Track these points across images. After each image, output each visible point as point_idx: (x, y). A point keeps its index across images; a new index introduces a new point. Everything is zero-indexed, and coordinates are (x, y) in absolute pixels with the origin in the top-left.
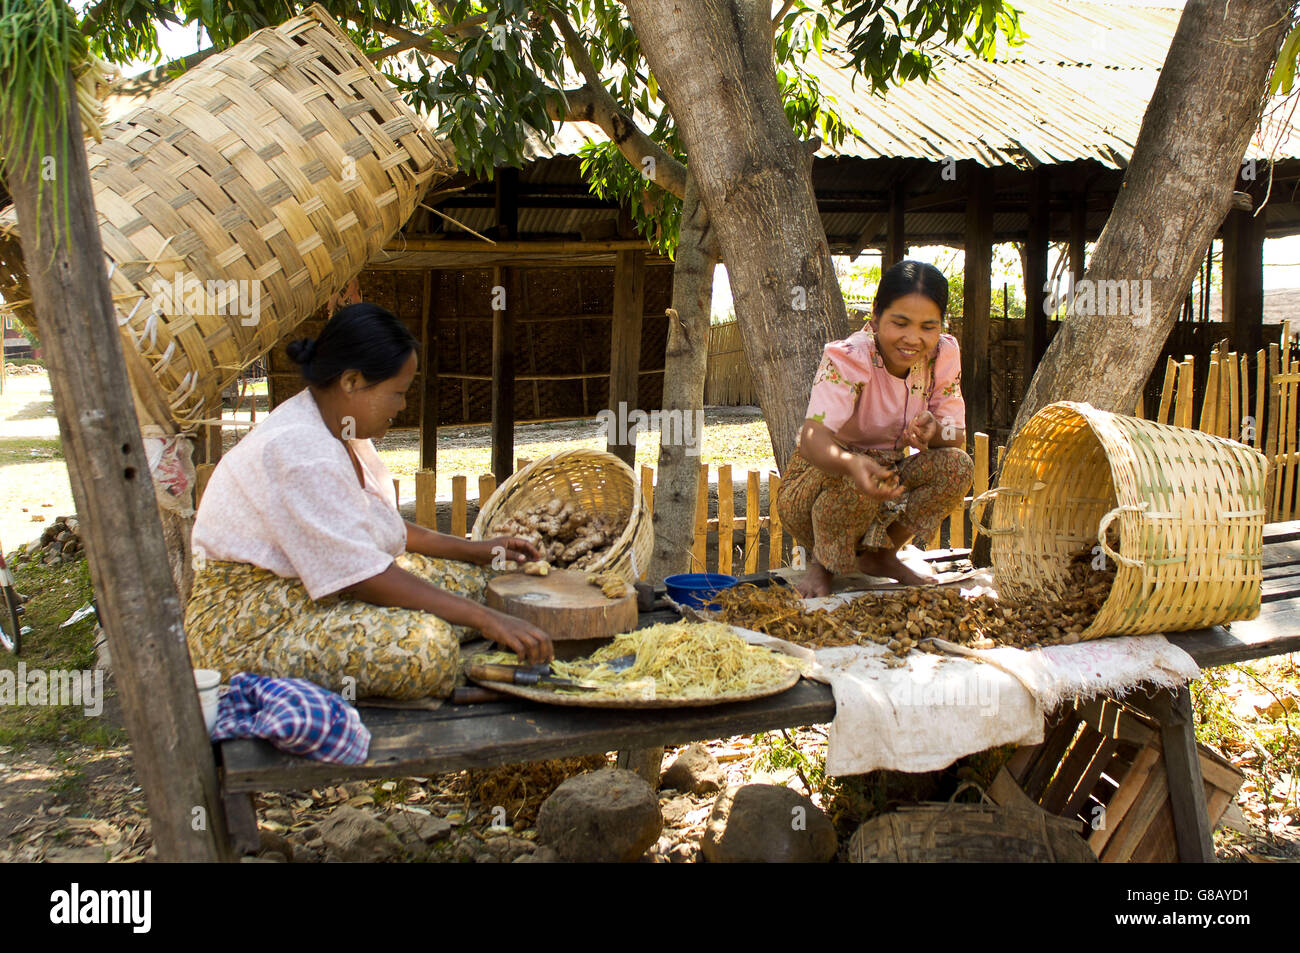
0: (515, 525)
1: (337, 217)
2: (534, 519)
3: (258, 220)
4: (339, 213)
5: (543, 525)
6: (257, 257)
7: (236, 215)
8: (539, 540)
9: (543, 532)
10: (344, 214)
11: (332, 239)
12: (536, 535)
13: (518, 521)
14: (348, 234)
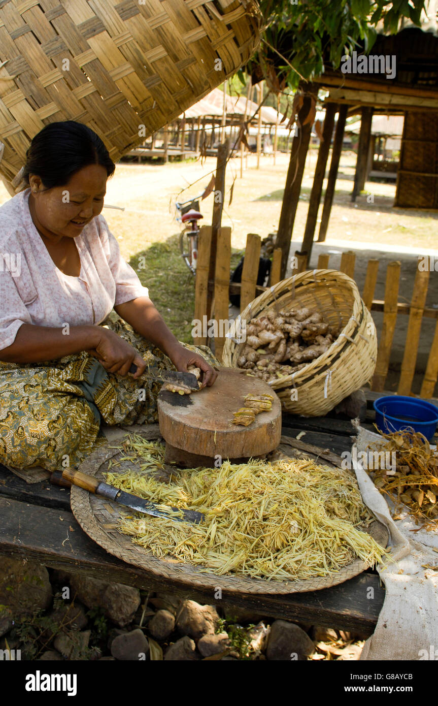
0: (265, 322)
1: (145, 50)
2: (280, 320)
3: (74, 49)
4: (148, 46)
5: (288, 326)
6: (73, 79)
7: (58, 45)
8: (281, 339)
9: (287, 333)
10: (153, 47)
11: (141, 67)
12: (280, 334)
13: (269, 319)
14: (159, 65)
